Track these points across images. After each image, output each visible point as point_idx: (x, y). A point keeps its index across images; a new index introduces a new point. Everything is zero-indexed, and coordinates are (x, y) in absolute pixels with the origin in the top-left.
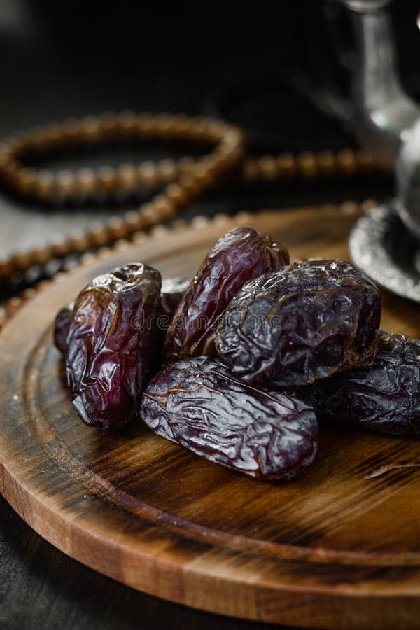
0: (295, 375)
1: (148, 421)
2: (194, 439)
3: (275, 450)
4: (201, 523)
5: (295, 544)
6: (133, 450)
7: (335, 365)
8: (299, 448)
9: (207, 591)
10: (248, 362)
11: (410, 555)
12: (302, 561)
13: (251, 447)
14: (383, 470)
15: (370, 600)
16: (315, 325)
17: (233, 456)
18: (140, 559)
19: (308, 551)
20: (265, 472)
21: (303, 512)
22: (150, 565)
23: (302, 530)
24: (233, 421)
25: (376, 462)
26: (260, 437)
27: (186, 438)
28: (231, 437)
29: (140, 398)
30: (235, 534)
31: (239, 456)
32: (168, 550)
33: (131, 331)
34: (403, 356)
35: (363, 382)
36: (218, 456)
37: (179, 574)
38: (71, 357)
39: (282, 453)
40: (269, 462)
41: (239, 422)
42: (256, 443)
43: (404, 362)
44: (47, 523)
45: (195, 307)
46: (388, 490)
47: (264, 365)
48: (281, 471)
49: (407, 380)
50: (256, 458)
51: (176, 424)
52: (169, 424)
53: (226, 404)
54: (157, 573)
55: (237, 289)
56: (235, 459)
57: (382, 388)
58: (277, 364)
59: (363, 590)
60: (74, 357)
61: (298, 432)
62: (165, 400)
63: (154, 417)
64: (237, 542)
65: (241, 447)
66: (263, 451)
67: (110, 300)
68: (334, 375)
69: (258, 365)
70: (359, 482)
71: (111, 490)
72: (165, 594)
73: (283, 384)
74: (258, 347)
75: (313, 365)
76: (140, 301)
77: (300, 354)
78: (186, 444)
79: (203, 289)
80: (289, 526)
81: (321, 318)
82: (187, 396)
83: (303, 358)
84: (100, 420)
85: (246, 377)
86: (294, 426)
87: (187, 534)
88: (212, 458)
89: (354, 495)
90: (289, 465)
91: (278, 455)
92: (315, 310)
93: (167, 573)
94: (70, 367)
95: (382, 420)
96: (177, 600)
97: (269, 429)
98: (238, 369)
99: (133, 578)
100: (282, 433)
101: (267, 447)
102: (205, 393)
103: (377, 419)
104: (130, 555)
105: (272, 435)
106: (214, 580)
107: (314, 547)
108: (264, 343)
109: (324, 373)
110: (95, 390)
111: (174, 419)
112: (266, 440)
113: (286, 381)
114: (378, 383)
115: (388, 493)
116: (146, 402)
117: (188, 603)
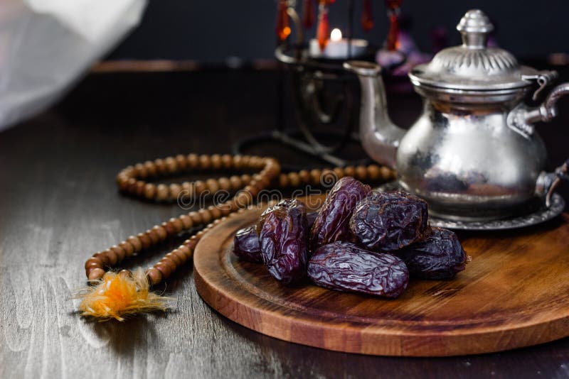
0: (392, 244)
1: (313, 276)
2: (344, 279)
3: (391, 279)
4: (360, 316)
5: (412, 320)
6: (305, 293)
7: (412, 238)
8: (402, 278)
9: (374, 343)
10: (372, 237)
11: (471, 320)
12: (419, 325)
13: (378, 279)
14: (439, 293)
15: (460, 336)
16: (402, 218)
17: (368, 284)
18: (335, 332)
19: (420, 322)
20: (386, 291)
21: (408, 309)
22: (341, 333)
23: (412, 316)
24: (366, 267)
25: (434, 290)
26: (383, 273)
27: (339, 279)
28: (366, 275)
29: (308, 264)
30: (380, 319)
31: (372, 284)
32: (350, 326)
33: (300, 230)
34: (441, 236)
35: (423, 250)
36: (359, 286)
37: (359, 335)
38: (264, 248)
39: (394, 281)
40: (388, 285)
41: (370, 267)
42: (380, 276)
43: (442, 239)
44: (273, 326)
45: (330, 217)
46: (446, 299)
47: (380, 238)
48: (394, 290)
49: (446, 247)
50: (381, 284)
51: (333, 273)
52: (328, 274)
53: (360, 259)
54: (345, 337)
55: (354, 205)
56: (369, 286)
57: (434, 252)
58: (386, 237)
59: (456, 333)
60: (266, 247)
61: (400, 270)
62: (324, 262)
63: (317, 273)
64: (382, 321)
65: (372, 279)
66: (385, 280)
67: (285, 215)
68: (412, 244)
69: (377, 238)
70: (430, 297)
71: (303, 308)
72: (349, 349)
73: (387, 249)
74: (376, 228)
75: (402, 239)
76: (301, 215)
77: (397, 232)
78: (339, 284)
79: (334, 207)
80: (405, 314)
81: (403, 214)
82: (337, 258)
83: (398, 234)
84: (288, 277)
85: (370, 245)
86: (398, 268)
87: (355, 321)
88: (354, 289)
89: (430, 302)
90: (398, 287)
91: (392, 282)
92: (400, 210)
93: (351, 336)
94: (265, 252)
95: (435, 269)
96: (357, 352)
97: (387, 269)
98: (365, 241)
99: (330, 344)
100: (394, 271)
101: (386, 277)
102: (347, 256)
103: (432, 268)
104: (329, 330)
105: (388, 271)
106: (378, 335)
107: (423, 321)
108: (380, 225)
109: (406, 243)
110: (285, 260)
111: (330, 271)
112: (386, 274)
113: (389, 248)
114: (431, 250)
115: (447, 301)
116: (311, 266)
117: (363, 352)
